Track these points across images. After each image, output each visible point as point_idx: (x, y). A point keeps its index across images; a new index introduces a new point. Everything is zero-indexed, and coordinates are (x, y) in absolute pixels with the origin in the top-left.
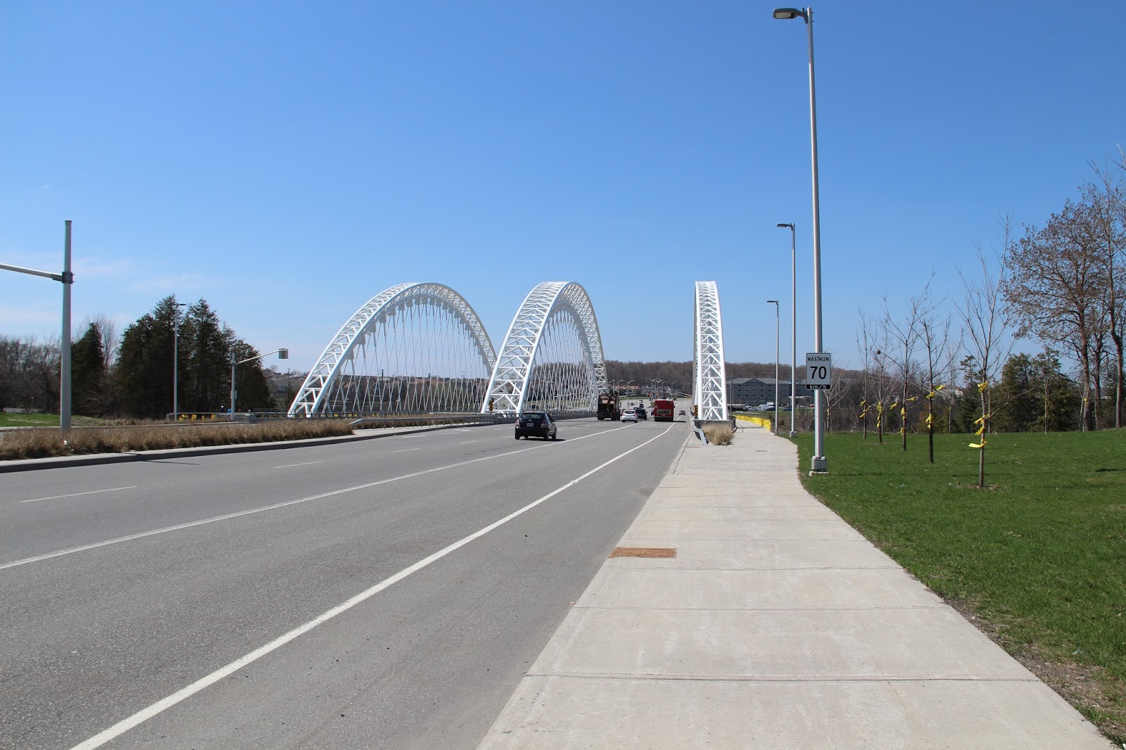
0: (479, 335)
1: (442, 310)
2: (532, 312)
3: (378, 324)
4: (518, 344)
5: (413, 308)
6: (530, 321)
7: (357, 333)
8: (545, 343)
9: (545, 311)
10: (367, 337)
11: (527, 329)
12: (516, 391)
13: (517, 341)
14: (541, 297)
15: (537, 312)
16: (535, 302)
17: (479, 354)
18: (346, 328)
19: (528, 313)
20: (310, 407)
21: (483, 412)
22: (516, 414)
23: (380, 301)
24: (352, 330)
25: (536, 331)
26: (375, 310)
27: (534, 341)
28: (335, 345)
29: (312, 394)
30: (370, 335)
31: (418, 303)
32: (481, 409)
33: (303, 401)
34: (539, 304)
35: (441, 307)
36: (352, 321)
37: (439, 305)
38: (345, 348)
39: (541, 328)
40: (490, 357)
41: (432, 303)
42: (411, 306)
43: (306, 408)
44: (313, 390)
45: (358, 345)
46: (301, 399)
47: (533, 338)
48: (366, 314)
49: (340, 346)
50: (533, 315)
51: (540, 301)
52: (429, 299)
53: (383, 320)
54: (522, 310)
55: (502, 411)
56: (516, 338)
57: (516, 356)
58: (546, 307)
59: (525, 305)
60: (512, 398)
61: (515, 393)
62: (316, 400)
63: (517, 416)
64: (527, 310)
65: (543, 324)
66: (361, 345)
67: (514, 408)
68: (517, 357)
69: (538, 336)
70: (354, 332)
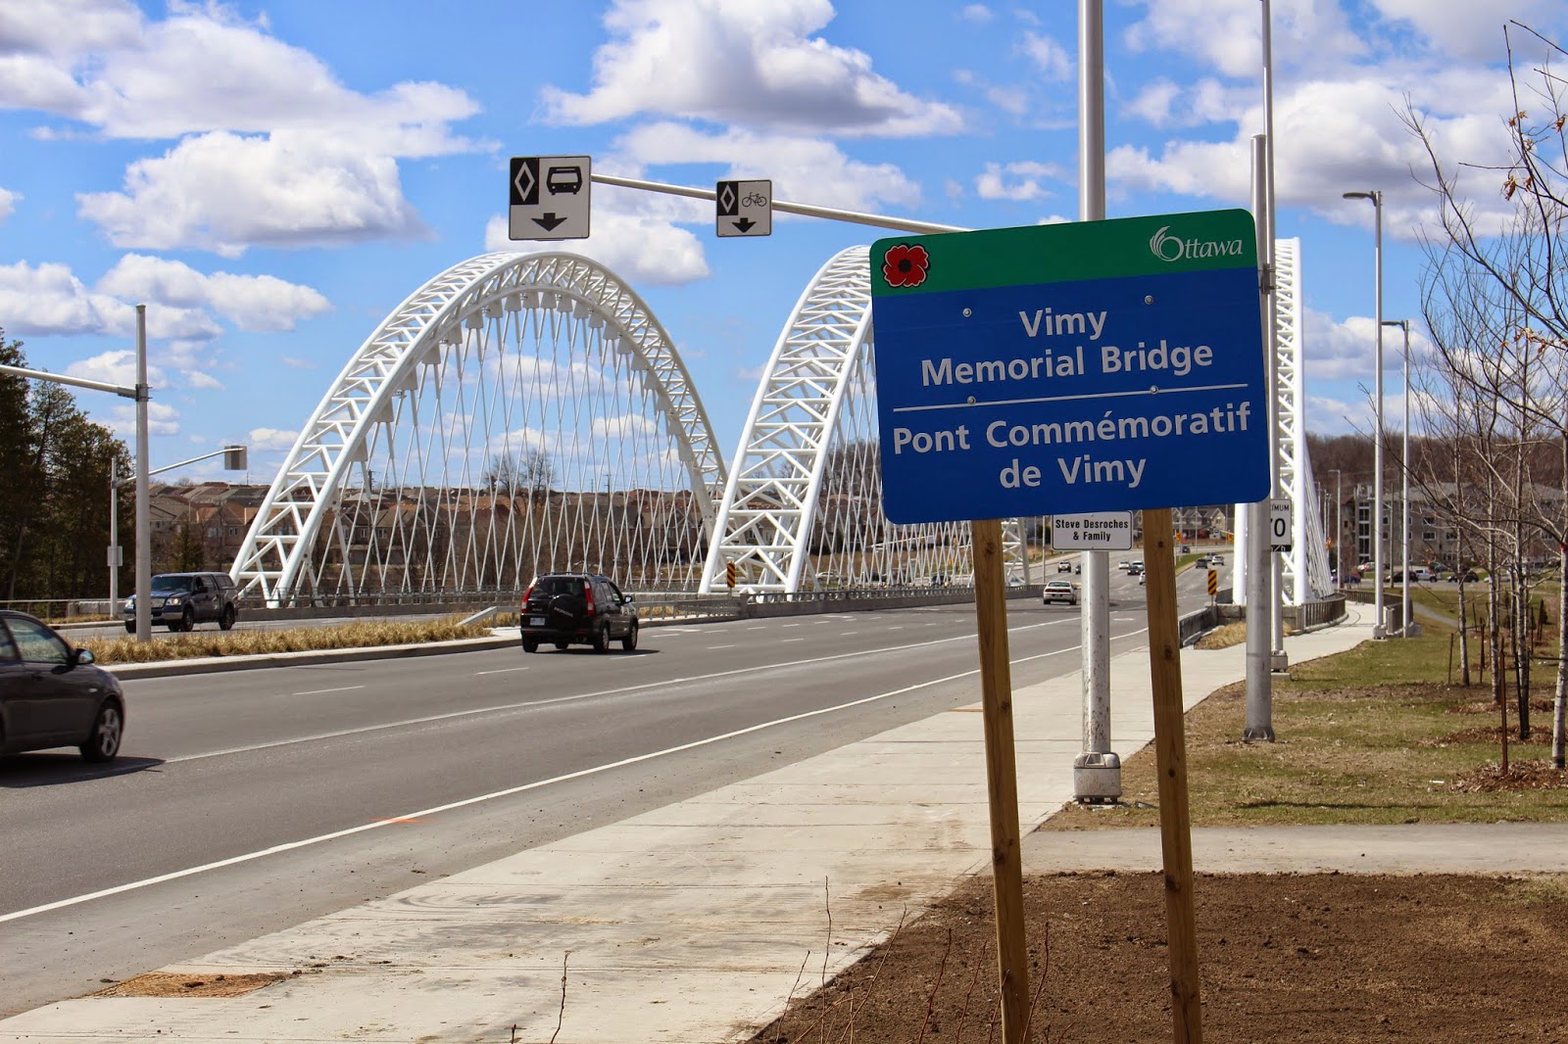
0: (668, 383)
1: (574, 322)
2: (819, 335)
3: (420, 367)
4: (785, 421)
5: (503, 321)
6: (815, 360)
7: (375, 396)
8: (852, 415)
9: (851, 331)
10: (396, 400)
11: (808, 380)
12: (781, 537)
13: (782, 413)
14: (842, 295)
15: (832, 335)
16: (826, 308)
17: (669, 433)
18: (345, 383)
19: (807, 337)
20: (272, 583)
21: (703, 590)
22: (784, 595)
23: (423, 310)
24: (362, 388)
25: (831, 385)
26: (415, 333)
27: (824, 410)
28: (324, 426)
29: (274, 549)
30: (402, 395)
31: (514, 307)
32: (697, 583)
33: (253, 568)
34: (836, 313)
35: (571, 314)
36: (358, 364)
37: (565, 308)
38: (348, 434)
39: (841, 378)
40: (698, 440)
41: (548, 303)
42: (499, 316)
43: (264, 585)
44: (277, 540)
45: (376, 424)
46: (247, 563)
47: (819, 403)
48: (392, 344)
49: (335, 429)
50: (821, 342)
51: (839, 306)
52: (541, 295)
53: (433, 357)
54: (794, 330)
55: (750, 589)
56: (778, 405)
57: (779, 451)
58: (854, 323)
59: (801, 317)
60: (772, 555)
61: (779, 543)
62: (288, 564)
63: (789, 598)
64: (804, 330)
65: (846, 367)
66: (383, 424)
67: (779, 580)
68: (785, 452)
69: (834, 398)
70: (366, 391)
